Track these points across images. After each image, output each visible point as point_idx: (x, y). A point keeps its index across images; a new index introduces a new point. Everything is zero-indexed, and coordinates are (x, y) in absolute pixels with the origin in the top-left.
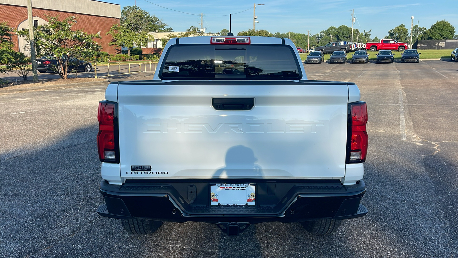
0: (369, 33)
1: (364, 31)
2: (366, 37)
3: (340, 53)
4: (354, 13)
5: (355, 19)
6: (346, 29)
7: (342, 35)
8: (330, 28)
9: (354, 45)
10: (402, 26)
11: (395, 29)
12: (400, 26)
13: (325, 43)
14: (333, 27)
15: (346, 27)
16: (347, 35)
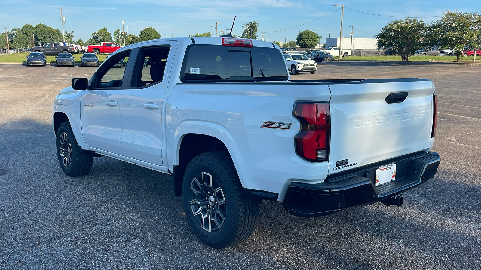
0: (72, 34)
1: (66, 31)
2: (69, 39)
3: (67, 56)
4: (63, 12)
5: (64, 18)
6: (45, 29)
7: (41, 35)
8: (25, 25)
9: (76, 47)
10: (105, 29)
11: (98, 32)
12: (102, 29)
13: (21, 42)
14: (29, 25)
15: (45, 26)
16: (47, 36)
